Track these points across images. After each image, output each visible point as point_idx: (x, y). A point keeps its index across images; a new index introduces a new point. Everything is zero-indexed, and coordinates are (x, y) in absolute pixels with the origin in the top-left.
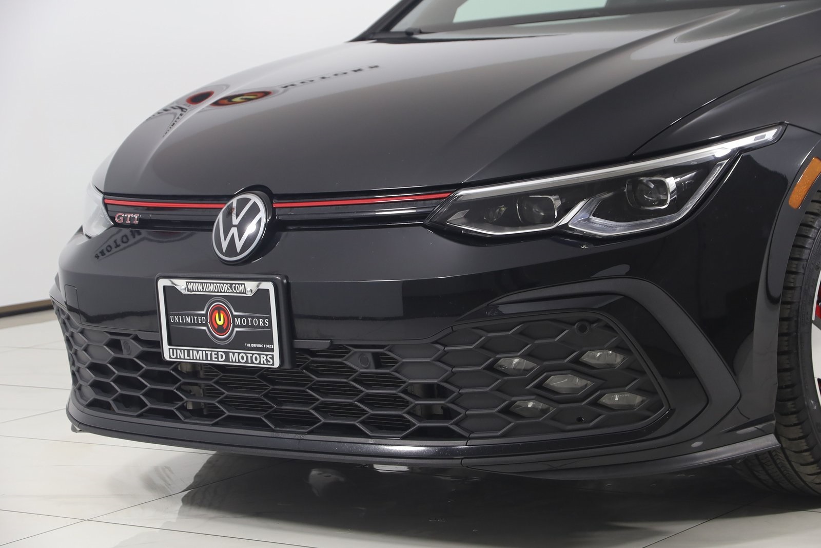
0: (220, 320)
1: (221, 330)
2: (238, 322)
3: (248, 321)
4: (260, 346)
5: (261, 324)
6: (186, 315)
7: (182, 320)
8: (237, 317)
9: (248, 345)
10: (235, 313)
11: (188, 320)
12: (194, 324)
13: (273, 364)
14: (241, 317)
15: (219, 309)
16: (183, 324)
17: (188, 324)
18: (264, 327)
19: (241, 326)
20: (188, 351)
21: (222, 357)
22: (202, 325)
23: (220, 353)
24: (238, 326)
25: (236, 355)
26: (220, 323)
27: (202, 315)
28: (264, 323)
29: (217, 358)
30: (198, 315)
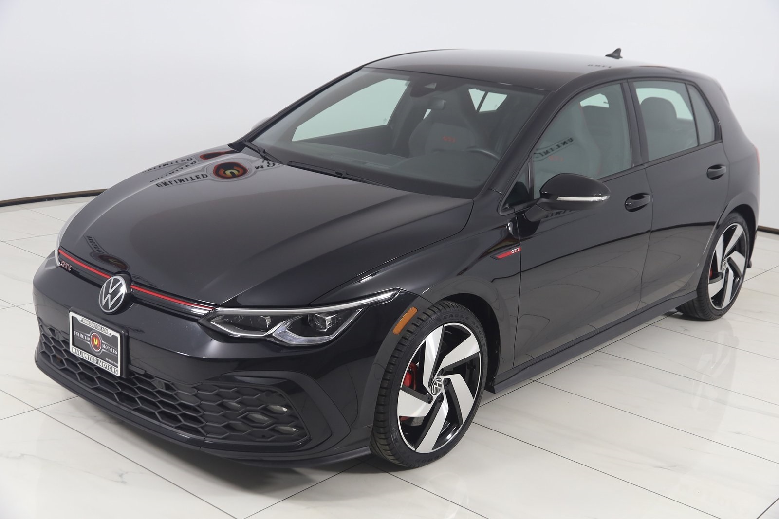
1: (96, 347)
2: (104, 346)
4: (113, 362)
5: (114, 352)
9: (107, 360)
15: (96, 337)
18: (115, 354)
19: (105, 349)
20: (81, 352)
23: (94, 359)
24: (103, 348)
25: (102, 362)
26: (96, 343)
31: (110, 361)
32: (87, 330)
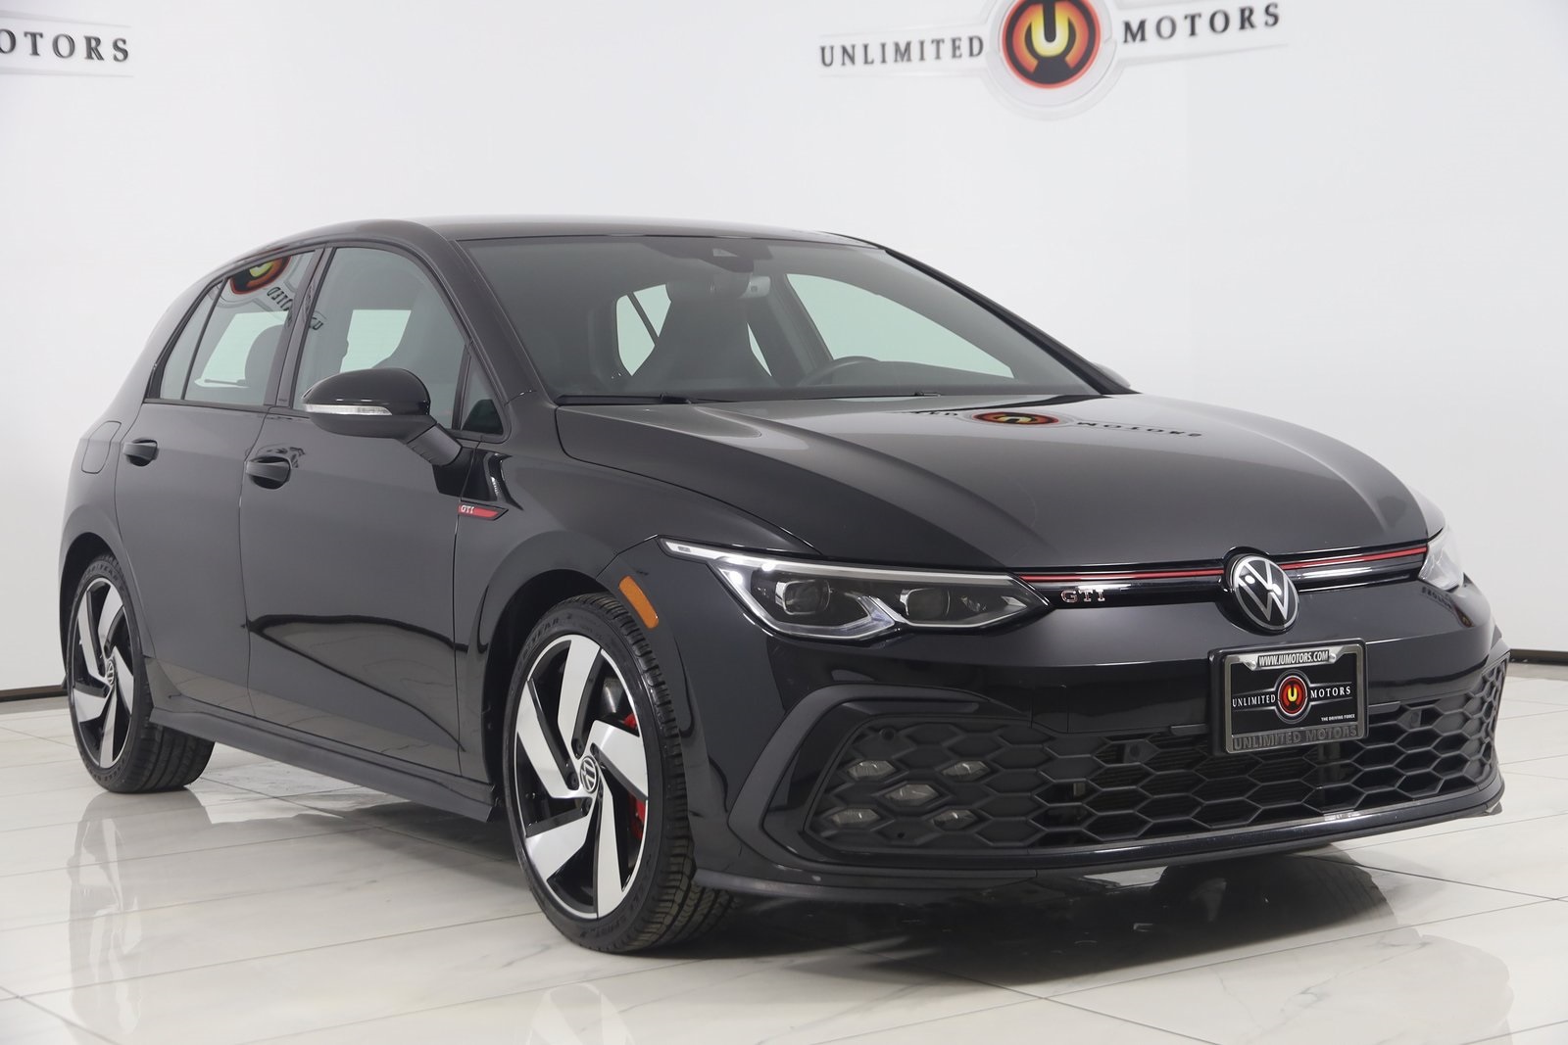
0: (1293, 695)
1: (1293, 707)
2: (1314, 695)
3: (1326, 692)
4: (1341, 717)
5: (1342, 692)
6: (1251, 696)
7: (1247, 702)
8: (1313, 689)
9: (1326, 719)
10: (1311, 685)
11: (1254, 702)
12: (1262, 705)
13: (1357, 735)
14: (1318, 689)
15: (1292, 683)
16: (1248, 706)
17: (1255, 706)
18: (1346, 695)
19: (1319, 699)
21: (1297, 737)
22: (1271, 704)
23: (1294, 734)
24: (1314, 700)
26: (1292, 699)
27: (1270, 693)
28: (1345, 691)
29: (1292, 740)
30: (1265, 694)
31: (1331, 718)
32: (1267, 677)
